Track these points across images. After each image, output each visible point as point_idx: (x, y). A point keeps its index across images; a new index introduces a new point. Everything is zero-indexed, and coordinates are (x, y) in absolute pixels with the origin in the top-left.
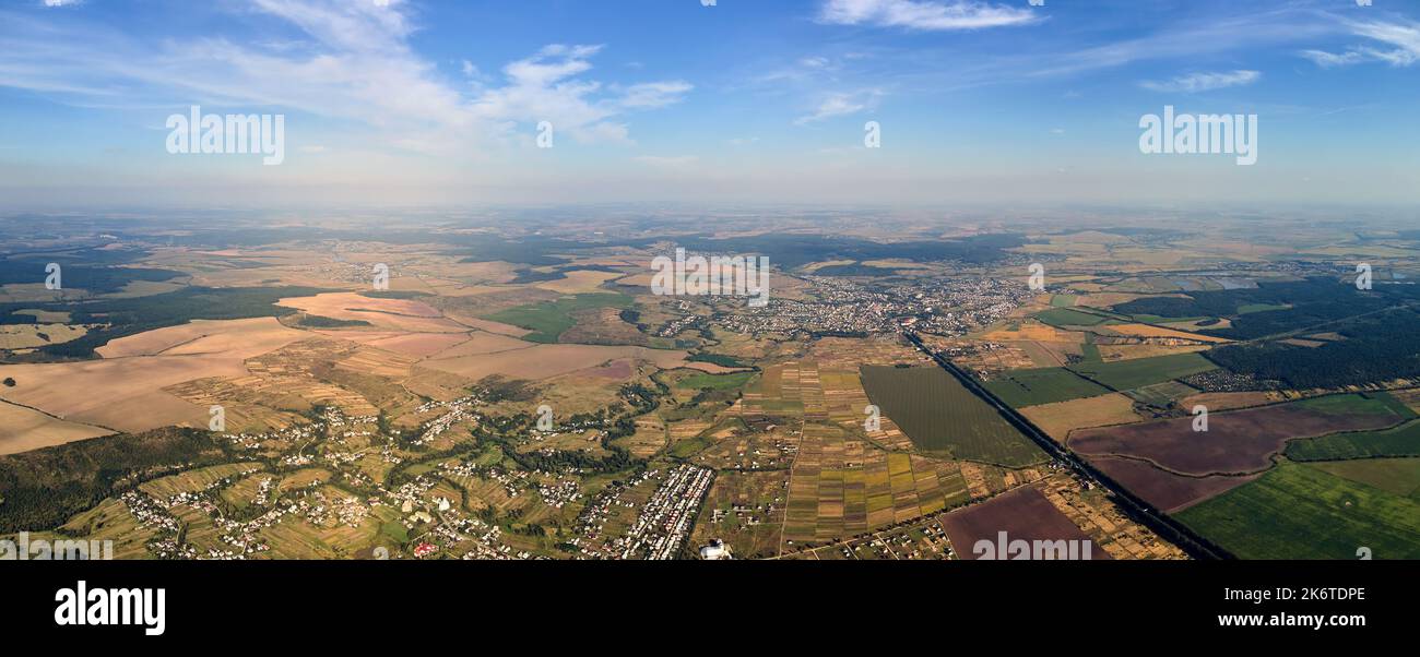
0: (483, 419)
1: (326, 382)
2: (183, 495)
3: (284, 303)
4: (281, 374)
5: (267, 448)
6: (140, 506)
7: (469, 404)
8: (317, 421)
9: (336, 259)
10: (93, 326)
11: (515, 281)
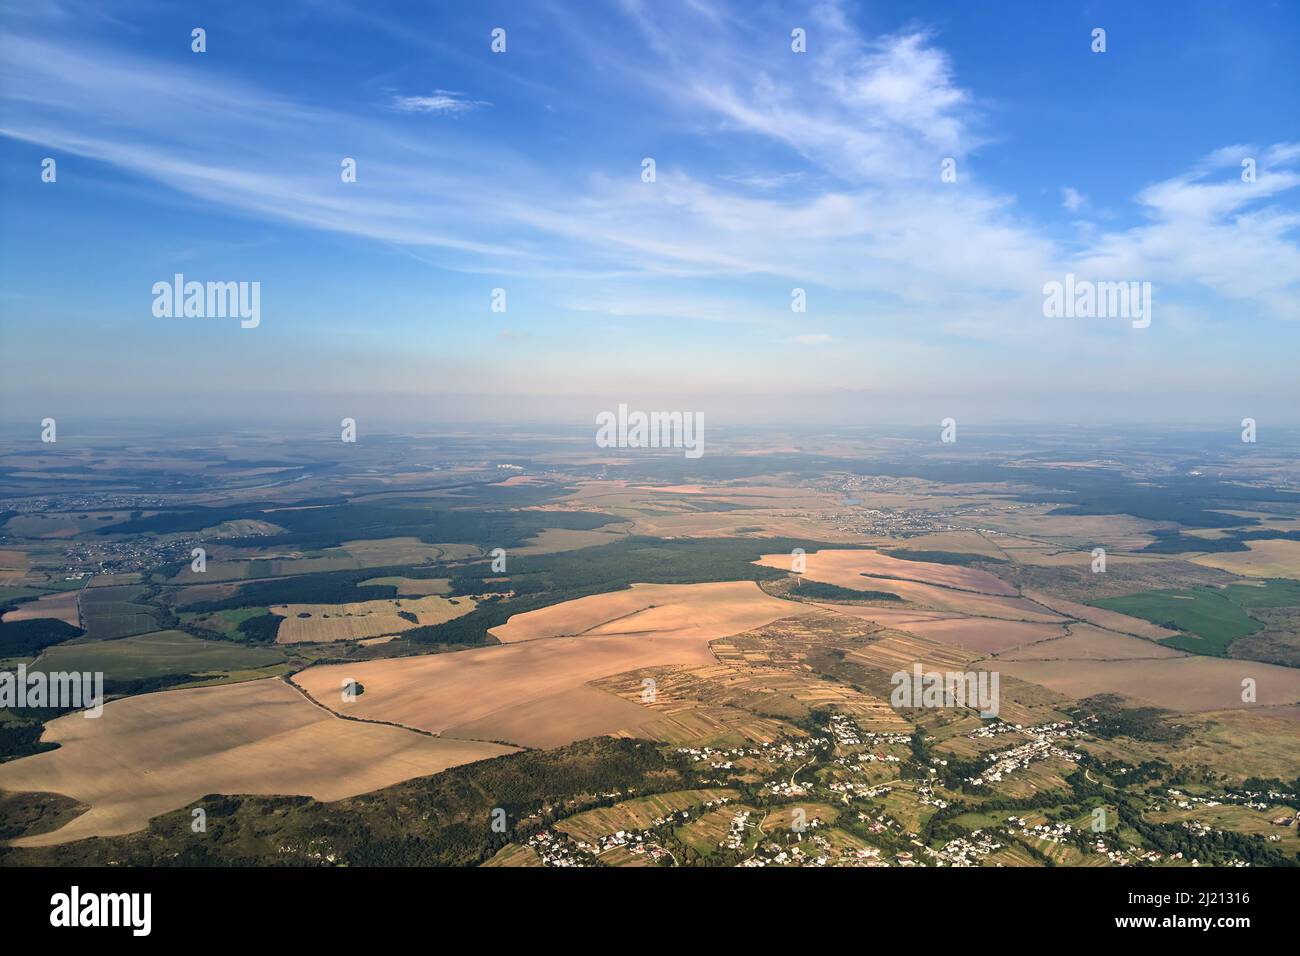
0: (1086, 760)
1: (832, 679)
2: (621, 834)
3: (767, 561)
4: (764, 664)
5: (743, 769)
6: (557, 853)
7: (1063, 734)
8: (818, 734)
9: (847, 501)
10: (486, 597)
11: (1149, 549)
